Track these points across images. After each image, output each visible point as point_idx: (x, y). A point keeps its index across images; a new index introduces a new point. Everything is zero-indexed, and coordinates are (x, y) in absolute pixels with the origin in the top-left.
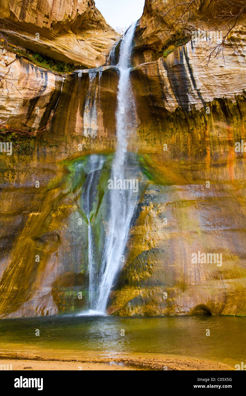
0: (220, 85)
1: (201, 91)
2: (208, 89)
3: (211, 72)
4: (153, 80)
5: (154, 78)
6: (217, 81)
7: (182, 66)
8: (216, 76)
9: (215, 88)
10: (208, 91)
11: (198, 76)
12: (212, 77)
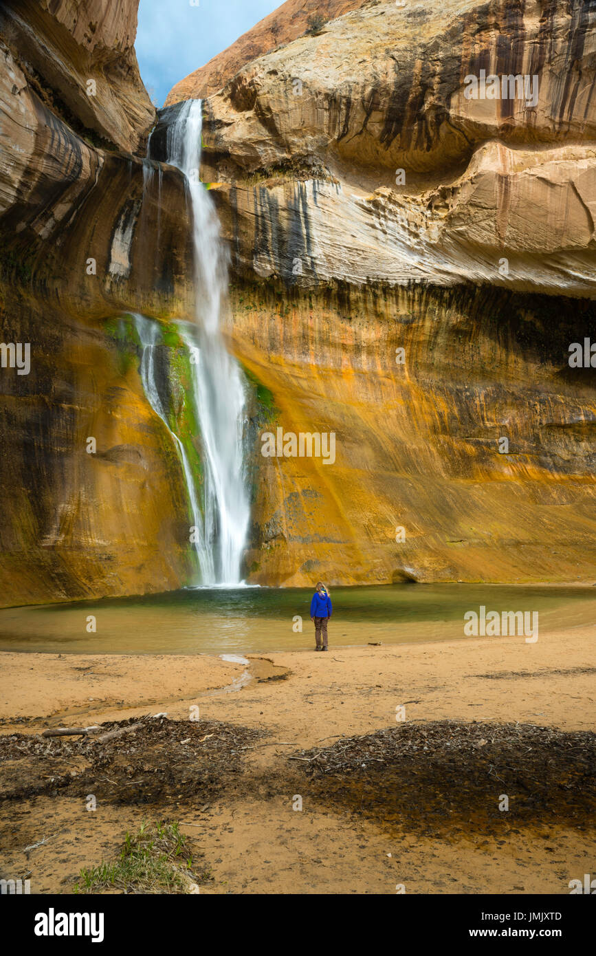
0: (347, 262)
1: (317, 262)
2: (330, 262)
3: (337, 238)
4: (245, 218)
5: (247, 216)
6: (344, 255)
7: (297, 212)
8: (345, 247)
9: (338, 264)
10: (327, 265)
11: (318, 236)
12: (339, 247)
